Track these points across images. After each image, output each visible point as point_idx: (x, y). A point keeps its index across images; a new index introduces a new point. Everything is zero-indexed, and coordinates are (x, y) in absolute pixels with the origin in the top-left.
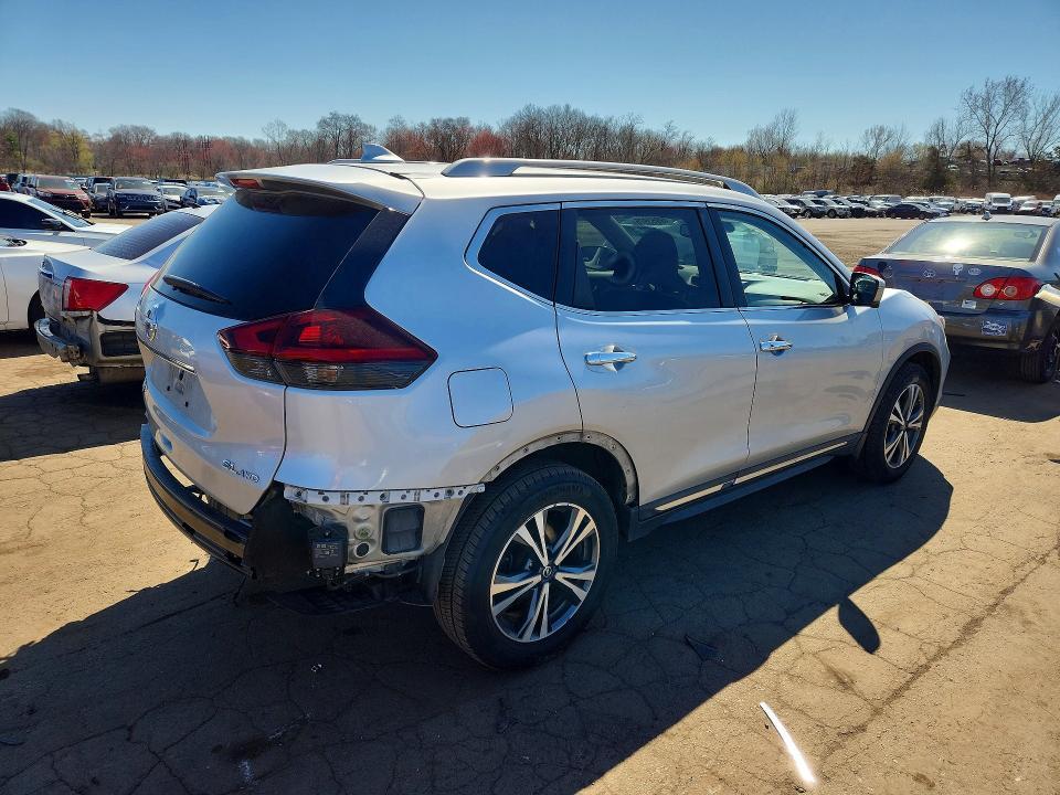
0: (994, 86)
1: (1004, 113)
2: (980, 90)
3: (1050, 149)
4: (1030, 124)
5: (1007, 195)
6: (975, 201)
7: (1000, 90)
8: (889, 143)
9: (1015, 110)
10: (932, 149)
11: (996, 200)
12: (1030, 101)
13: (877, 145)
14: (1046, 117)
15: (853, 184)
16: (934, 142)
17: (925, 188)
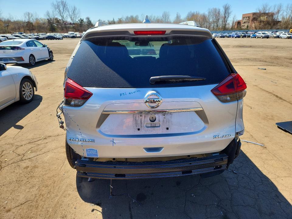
0: (59, 2)
1: (63, 10)
2: (55, 3)
3: (77, 20)
4: (71, 13)
5: (73, 32)
6: (66, 34)
7: (60, 3)
8: (32, 17)
9: (66, 9)
10: (48, 19)
11: (72, 34)
12: (68, 7)
13: (29, 18)
14: (74, 12)
15: (28, 30)
16: (48, 17)
17: (50, 31)
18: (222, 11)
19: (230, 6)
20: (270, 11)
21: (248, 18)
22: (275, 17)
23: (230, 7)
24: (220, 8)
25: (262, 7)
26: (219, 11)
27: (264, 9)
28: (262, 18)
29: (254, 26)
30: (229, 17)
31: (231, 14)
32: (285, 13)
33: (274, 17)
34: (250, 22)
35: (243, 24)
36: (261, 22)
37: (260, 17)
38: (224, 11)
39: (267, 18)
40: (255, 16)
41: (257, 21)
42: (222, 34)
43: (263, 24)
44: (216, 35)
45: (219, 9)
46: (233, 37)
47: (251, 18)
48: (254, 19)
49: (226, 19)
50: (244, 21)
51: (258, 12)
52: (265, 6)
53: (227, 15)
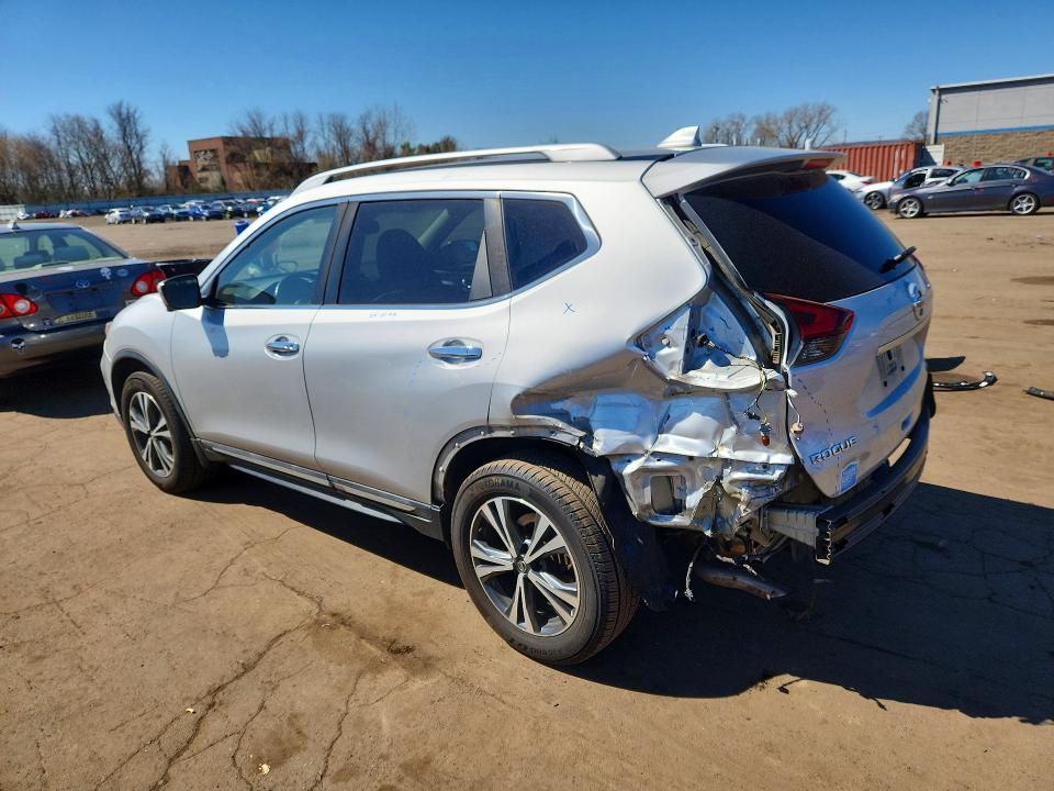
18: (111, 127)
19: (135, 111)
20: (276, 134)
21: (210, 155)
22: (296, 149)
23: (136, 116)
24: (96, 117)
25: (248, 120)
26: (98, 128)
27: (256, 125)
28: (257, 155)
29: (240, 181)
30: (145, 150)
31: (149, 139)
32: (321, 142)
33: (293, 150)
34: (223, 166)
35: (199, 175)
36: (257, 165)
37: (249, 150)
38: (116, 126)
39: (272, 152)
40: (232, 148)
41: (244, 162)
42: (151, 208)
43: (268, 173)
44: (127, 216)
45: (96, 121)
46: (197, 217)
47: (223, 155)
48: (234, 159)
49: (135, 156)
50: (201, 162)
51: (240, 134)
52: (255, 117)
53: (133, 142)
